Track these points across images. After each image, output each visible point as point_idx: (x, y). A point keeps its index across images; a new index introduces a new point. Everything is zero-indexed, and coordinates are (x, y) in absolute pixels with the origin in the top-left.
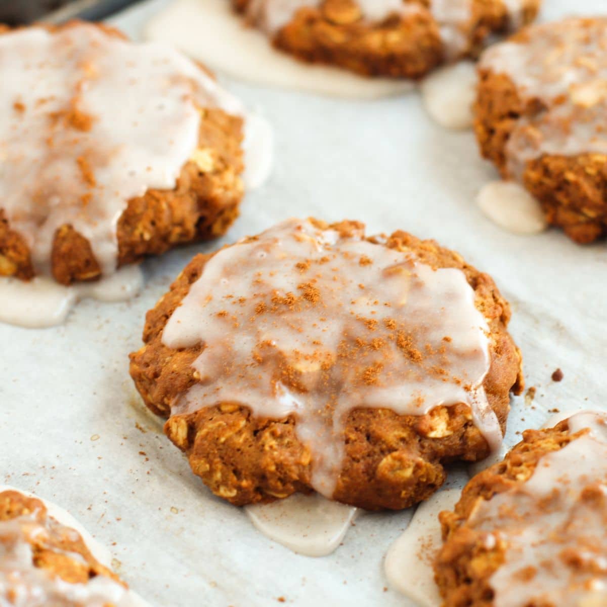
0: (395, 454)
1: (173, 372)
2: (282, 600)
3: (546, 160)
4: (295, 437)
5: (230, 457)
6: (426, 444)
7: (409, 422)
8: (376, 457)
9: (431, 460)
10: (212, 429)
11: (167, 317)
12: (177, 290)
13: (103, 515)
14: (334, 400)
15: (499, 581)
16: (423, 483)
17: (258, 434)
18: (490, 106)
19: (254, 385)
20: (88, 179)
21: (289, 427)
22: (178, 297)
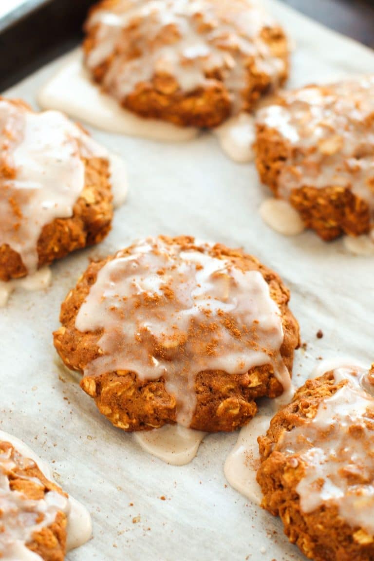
0: (228, 400)
1: (84, 349)
2: (163, 499)
3: (306, 190)
4: (165, 390)
5: (124, 405)
6: (246, 392)
7: (236, 379)
8: (216, 402)
9: (249, 401)
10: (112, 387)
11: (77, 308)
12: (81, 289)
13: (45, 443)
14: (188, 365)
15: (302, 488)
16: (246, 416)
17: (142, 390)
18: (267, 151)
19: (138, 357)
20: (17, 214)
21: (161, 384)
22: (83, 295)
